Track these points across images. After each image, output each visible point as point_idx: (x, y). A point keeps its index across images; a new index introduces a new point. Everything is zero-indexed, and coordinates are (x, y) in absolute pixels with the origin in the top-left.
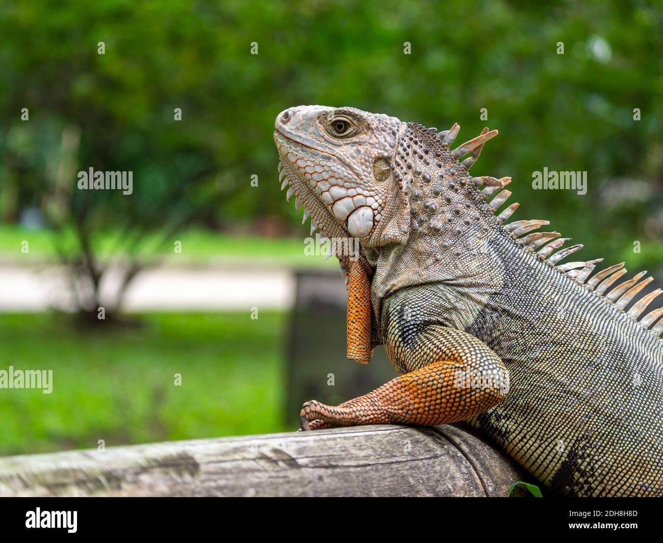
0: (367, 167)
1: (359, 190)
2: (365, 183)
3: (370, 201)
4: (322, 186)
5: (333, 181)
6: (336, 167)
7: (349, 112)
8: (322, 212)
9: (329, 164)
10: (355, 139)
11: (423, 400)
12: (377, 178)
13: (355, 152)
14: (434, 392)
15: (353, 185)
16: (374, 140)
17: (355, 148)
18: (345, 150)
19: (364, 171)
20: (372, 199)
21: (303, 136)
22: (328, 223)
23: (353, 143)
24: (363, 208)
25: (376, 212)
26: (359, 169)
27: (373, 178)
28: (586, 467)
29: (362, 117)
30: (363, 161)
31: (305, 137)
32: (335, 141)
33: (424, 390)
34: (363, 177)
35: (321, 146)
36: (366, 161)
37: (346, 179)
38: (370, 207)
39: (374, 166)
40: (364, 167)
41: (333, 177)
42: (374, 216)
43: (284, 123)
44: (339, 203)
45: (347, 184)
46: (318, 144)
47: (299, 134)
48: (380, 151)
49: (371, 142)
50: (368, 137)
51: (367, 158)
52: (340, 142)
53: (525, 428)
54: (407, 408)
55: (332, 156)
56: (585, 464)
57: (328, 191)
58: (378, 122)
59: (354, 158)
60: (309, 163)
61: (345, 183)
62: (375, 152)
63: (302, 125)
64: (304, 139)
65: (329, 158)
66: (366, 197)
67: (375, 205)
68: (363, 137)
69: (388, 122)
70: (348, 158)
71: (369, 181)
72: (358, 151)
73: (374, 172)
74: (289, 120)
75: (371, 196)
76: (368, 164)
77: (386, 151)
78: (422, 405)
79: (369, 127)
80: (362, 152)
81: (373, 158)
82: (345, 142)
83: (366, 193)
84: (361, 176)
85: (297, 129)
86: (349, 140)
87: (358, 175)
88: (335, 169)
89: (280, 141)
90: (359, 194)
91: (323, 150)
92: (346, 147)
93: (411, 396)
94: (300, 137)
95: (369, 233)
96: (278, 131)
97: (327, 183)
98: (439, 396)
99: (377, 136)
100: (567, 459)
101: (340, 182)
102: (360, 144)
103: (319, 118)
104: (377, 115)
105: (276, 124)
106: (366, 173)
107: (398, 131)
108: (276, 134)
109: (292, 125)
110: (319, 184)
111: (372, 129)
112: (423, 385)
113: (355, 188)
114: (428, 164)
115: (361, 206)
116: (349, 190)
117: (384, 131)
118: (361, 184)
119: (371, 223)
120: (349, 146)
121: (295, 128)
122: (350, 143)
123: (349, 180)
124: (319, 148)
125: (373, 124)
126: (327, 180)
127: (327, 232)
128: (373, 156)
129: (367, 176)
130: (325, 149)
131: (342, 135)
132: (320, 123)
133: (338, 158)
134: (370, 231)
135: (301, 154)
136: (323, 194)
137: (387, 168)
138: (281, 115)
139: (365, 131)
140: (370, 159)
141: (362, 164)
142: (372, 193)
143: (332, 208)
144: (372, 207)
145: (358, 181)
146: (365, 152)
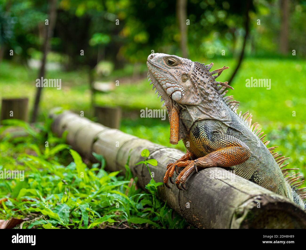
0: (179, 77)
1: (176, 85)
2: (179, 82)
3: (180, 89)
4: (163, 82)
5: (167, 81)
6: (168, 76)
7: (175, 57)
8: (162, 90)
9: (166, 75)
10: (176, 67)
11: (229, 159)
12: (183, 81)
13: (176, 71)
14: (233, 157)
15: (174, 83)
16: (183, 68)
17: (176, 70)
18: (172, 70)
19: (178, 78)
20: (181, 88)
21: (157, 64)
22: (164, 94)
23: (175, 68)
24: (177, 91)
25: (182, 93)
26: (177, 77)
27: (181, 81)
28: (256, 181)
29: (179, 59)
30: (178, 74)
31: (158, 64)
32: (169, 67)
33: (230, 156)
34: (178, 80)
35: (164, 68)
36: (179, 75)
37: (172, 80)
38: (180, 91)
39: (182, 77)
40: (178, 77)
41: (167, 79)
42: (182, 94)
43: (151, 59)
44: (169, 89)
45: (172, 82)
46: (163, 68)
47: (156, 63)
48: (185, 72)
49: (181, 68)
50: (181, 66)
51: (180, 74)
52: (171, 67)
53: (239, 168)
54: (224, 162)
55: (167, 72)
56: (256, 180)
57: (165, 84)
58: (184, 61)
59: (175, 73)
60: (159, 74)
61: (171, 82)
62: (183, 72)
63: (157, 60)
64: (158, 65)
65: (166, 73)
66: (179, 87)
67: (182, 90)
68: (179, 66)
69: (188, 62)
70: (173, 73)
71: (180, 82)
72: (177, 71)
73: (182, 79)
74: (153, 58)
75: (180, 87)
76: (180, 76)
77: (187, 72)
78: (229, 161)
79: (181, 63)
80: (178, 71)
81: (182, 74)
82: (172, 67)
83: (178, 86)
84: (177, 80)
85: (155, 61)
86: (174, 67)
87: (176, 79)
88: (168, 77)
89: (149, 65)
90: (176, 86)
91: (164, 69)
92: (172, 69)
93: (225, 158)
94: (156, 64)
95: (180, 100)
96: (148, 61)
97: (165, 81)
98: (235, 158)
99: (184, 66)
100: (251, 178)
101: (170, 81)
102: (178, 68)
103: (164, 58)
104: (184, 59)
105: (148, 59)
106: (179, 79)
107: (192, 65)
108: (147, 62)
109: (154, 60)
110: (162, 81)
111: (182, 64)
112: (230, 154)
113: (175, 84)
114: (204, 77)
115: (177, 90)
116: (173, 84)
117: (187, 65)
118: (177, 83)
119: (181, 97)
120: (174, 69)
121: (154, 61)
122: (174, 68)
123: (173, 81)
124: (163, 69)
125: (183, 62)
126: (165, 80)
127: (163, 98)
128: (182, 73)
129: (179, 80)
130: (165, 69)
131: (172, 65)
132: (164, 60)
133: (170, 73)
134: (180, 99)
135: (156, 70)
136: (163, 85)
137: (186, 78)
138: (150, 56)
139: (180, 64)
140: (181, 74)
141: (178, 75)
142: (181, 86)
143: (166, 90)
144: (181, 91)
145: (176, 81)
146: (179, 72)
